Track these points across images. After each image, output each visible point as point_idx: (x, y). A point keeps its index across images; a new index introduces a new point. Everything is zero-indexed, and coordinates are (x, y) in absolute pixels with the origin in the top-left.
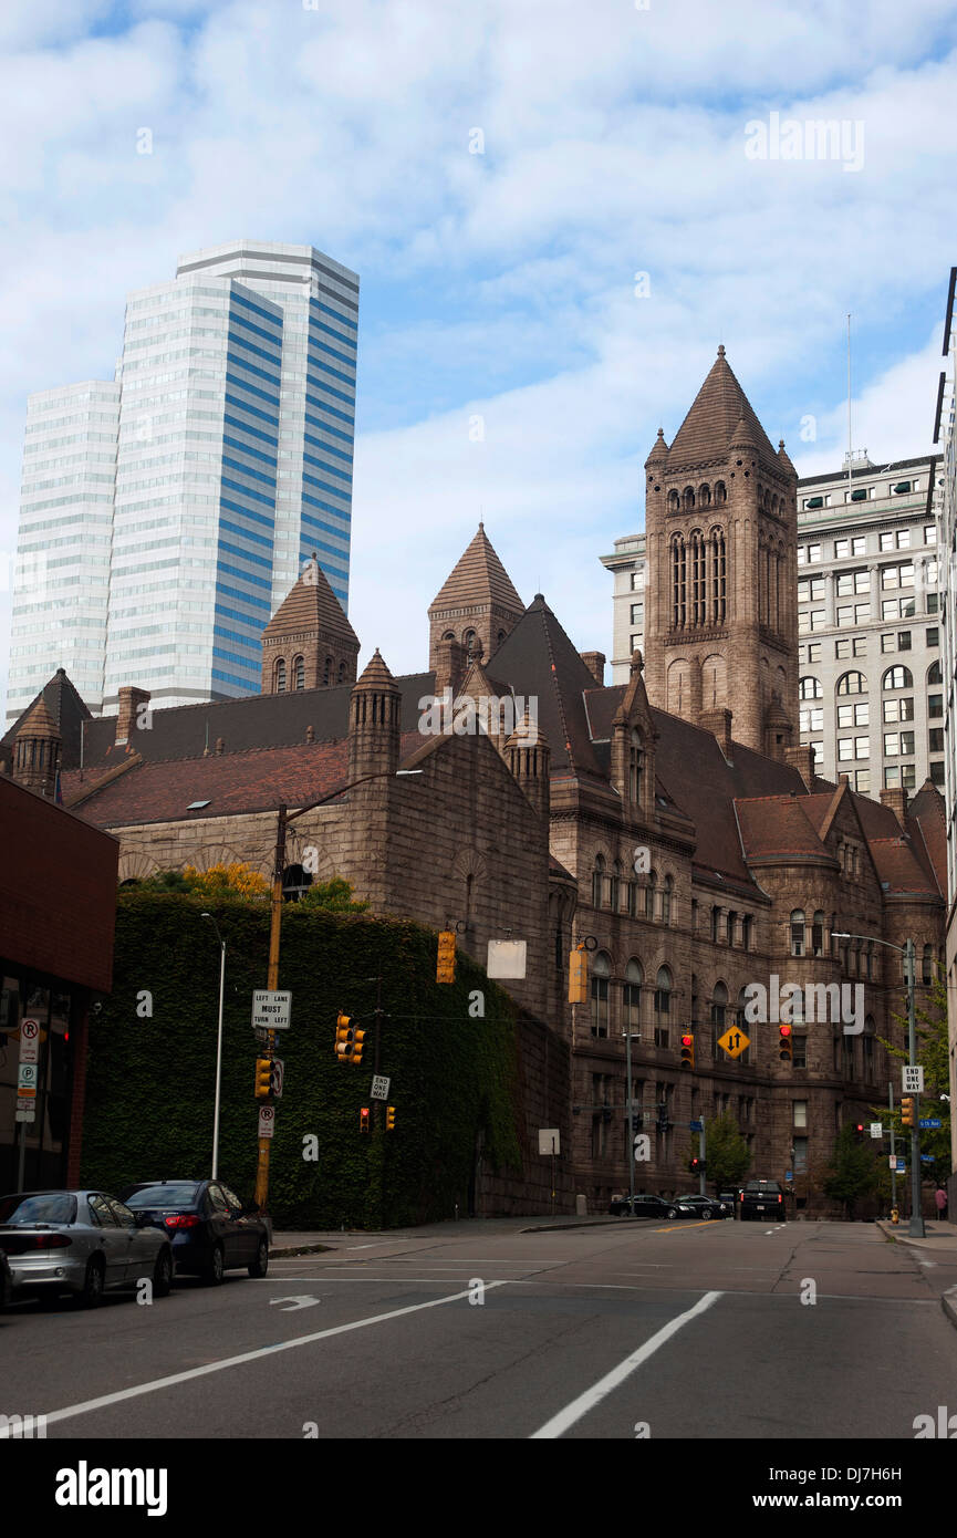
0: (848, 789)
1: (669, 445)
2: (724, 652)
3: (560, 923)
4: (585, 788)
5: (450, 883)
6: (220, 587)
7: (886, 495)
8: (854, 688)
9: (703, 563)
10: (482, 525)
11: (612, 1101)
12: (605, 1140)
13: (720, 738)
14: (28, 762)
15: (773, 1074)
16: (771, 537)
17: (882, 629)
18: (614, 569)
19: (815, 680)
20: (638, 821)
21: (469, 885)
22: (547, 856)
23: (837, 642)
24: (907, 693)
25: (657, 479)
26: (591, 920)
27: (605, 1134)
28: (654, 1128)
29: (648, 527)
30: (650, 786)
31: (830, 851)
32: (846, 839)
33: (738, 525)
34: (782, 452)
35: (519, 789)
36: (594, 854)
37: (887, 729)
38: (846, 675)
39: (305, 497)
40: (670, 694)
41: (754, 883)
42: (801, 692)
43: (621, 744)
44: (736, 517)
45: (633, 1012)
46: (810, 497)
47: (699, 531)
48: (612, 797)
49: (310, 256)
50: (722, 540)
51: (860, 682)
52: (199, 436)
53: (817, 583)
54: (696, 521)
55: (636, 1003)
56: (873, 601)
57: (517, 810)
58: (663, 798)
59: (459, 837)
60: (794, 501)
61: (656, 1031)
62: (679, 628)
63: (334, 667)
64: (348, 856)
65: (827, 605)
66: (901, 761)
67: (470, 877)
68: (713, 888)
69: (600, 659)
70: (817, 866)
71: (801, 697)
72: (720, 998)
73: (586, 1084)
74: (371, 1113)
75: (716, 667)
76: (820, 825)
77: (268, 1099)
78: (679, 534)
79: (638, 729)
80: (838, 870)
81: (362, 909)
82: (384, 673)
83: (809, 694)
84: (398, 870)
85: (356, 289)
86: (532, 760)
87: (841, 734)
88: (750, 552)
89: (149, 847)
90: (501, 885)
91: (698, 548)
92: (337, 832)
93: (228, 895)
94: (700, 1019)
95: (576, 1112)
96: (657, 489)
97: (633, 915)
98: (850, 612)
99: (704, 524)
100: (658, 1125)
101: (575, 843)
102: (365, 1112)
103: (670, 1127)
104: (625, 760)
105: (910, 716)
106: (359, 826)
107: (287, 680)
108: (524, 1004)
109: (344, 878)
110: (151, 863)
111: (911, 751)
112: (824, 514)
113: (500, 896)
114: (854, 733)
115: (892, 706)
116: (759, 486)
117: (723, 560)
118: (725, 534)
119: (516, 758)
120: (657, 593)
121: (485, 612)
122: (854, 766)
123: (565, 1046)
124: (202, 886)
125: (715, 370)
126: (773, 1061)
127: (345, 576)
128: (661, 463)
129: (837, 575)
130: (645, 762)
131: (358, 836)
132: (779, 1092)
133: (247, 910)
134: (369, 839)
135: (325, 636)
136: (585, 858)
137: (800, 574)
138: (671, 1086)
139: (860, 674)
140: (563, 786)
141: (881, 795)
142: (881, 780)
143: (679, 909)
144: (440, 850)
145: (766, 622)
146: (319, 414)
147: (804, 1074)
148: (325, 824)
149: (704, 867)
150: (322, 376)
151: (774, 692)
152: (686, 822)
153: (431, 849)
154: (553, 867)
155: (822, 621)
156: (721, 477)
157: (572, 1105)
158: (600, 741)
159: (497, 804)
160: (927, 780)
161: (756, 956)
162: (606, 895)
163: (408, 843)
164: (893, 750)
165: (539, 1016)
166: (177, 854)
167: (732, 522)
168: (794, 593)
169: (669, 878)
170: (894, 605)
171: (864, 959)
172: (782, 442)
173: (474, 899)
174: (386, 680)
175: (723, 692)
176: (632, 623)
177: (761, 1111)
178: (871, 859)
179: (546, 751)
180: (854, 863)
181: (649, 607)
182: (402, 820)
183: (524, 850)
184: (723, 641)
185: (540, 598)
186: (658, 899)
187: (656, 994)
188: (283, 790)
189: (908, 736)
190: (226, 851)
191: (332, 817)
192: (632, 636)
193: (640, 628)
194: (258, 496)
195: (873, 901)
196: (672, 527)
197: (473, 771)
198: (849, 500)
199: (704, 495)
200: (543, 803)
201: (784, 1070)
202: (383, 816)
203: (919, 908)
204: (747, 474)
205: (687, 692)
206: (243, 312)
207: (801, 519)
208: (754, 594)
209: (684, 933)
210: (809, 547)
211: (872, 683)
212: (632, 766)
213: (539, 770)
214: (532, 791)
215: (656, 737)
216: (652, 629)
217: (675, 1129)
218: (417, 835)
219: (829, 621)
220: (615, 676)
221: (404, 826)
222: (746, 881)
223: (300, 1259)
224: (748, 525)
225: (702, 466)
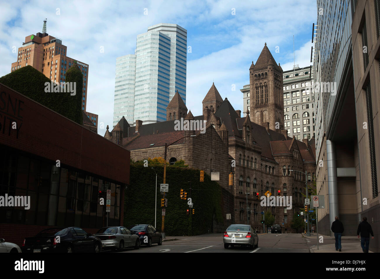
0: (295, 139)
1: (255, 65)
2: (268, 110)
3: (231, 169)
4: (237, 140)
5: (206, 161)
6: (158, 98)
7: (303, 75)
8: (296, 117)
9: (263, 90)
10: (213, 83)
11: (244, 208)
12: (243, 216)
13: (267, 128)
14: (115, 136)
16: (277, 84)
17: (302, 104)
18: (243, 92)
19: (288, 115)
20: (249, 147)
21: (211, 161)
22: (228, 154)
23: (292, 107)
24: (308, 118)
25: (252, 72)
26: (239, 169)
27: (242, 215)
28: (253, 213)
29: (250, 83)
30: (251, 139)
31: (291, 153)
32: (295, 150)
33: (270, 82)
34: (279, 66)
35: (222, 140)
36: (239, 154)
37: (304, 126)
38: (295, 114)
39: (176, 78)
40: (256, 119)
41: (275, 160)
42: (285, 118)
43: (244, 130)
44: (270, 80)
45: (248, 188)
46: (286, 75)
47: (261, 83)
48: (243, 142)
49: (176, 26)
50: (267, 85)
51: (298, 116)
52: (153, 65)
53: (288, 94)
54: (261, 81)
55: (249, 186)
56: (300, 98)
57: (221, 145)
58: (254, 142)
59: (209, 151)
60: (282, 76)
61: (254, 193)
62: (258, 105)
63: (182, 115)
64: (184, 155)
65: (290, 99)
66: (307, 133)
67: (211, 159)
68: (266, 161)
69: (240, 112)
70: (288, 156)
71: (285, 119)
72: (267, 185)
73: (238, 204)
74: (189, 211)
75: (266, 113)
76: (289, 147)
77: (164, 207)
78: (257, 84)
79: (248, 127)
80: (293, 157)
81: (187, 166)
82: (191, 115)
83: (287, 118)
84: (195, 158)
85: (186, 33)
86: (224, 134)
87: (294, 127)
88: (273, 88)
89: (142, 154)
90: (218, 161)
91: (261, 87)
92: (182, 150)
93: (158, 164)
94: (263, 190)
95: (236, 210)
96: (252, 74)
97: (248, 167)
98: (295, 100)
99: (263, 82)
100: (254, 213)
101: (235, 152)
102: (188, 210)
103: (257, 213)
104: (246, 133)
105: (309, 123)
106: (186, 149)
107: (172, 118)
108: (223, 187)
109: (183, 160)
110: (142, 157)
111: (309, 131)
112: (289, 79)
113: (218, 163)
114: (297, 127)
115: (305, 121)
116: (275, 73)
117: (267, 90)
118: (267, 84)
119: (221, 133)
120: (252, 97)
121: (215, 102)
122: (297, 134)
123: (233, 196)
124: (152, 162)
125: (264, 48)
127: (185, 95)
128: (253, 69)
129: (292, 92)
130: (250, 134)
131: (186, 151)
133: (161, 167)
134: (189, 151)
135: (180, 108)
136: (237, 155)
137: (284, 92)
138: (257, 205)
139: (298, 114)
140: (232, 140)
141: (303, 140)
142: (303, 137)
143: (258, 166)
144: (204, 154)
145: (277, 103)
146: (179, 60)
148: (179, 148)
149: (263, 157)
150: (179, 52)
151: (279, 118)
152: (260, 147)
153: (202, 153)
154: (229, 157)
155: (289, 103)
156: (266, 72)
157: (235, 209)
158: (240, 130)
159: (217, 143)
160: (313, 137)
161: (275, 176)
162: (242, 163)
163: (197, 152)
164: (305, 130)
165: (227, 189)
166: (148, 155)
167: (269, 81)
168: (283, 97)
169: (256, 159)
170: (305, 98)
171: (299, 176)
172: (279, 63)
173: (212, 164)
174: (192, 117)
175: (267, 118)
176: (248, 104)
178: (300, 154)
179: (227, 132)
180: (297, 155)
181: (251, 100)
182: (196, 147)
183: (223, 153)
184: (267, 107)
185: (226, 99)
186: (253, 164)
187: (253, 184)
188: (170, 141)
189: (309, 127)
190: (158, 154)
191: (181, 147)
192: (248, 107)
193: (249, 105)
194: (166, 78)
195: (301, 163)
196: (256, 83)
197: (211, 136)
198: (294, 76)
199: (262, 75)
200: (227, 143)
202: (192, 146)
203: (311, 165)
204: (272, 71)
205: (260, 118)
206: (162, 39)
207: (284, 80)
208: (274, 97)
209: (259, 171)
210: (286, 86)
211: (300, 116)
212: (247, 135)
213: (226, 136)
214: (224, 140)
215: (252, 128)
216: (252, 105)
217: (258, 214)
218: (199, 150)
219: (291, 103)
220: (243, 115)
221: (196, 148)
222: (273, 160)
223: (171, 242)
224: (272, 82)
225: (262, 69)
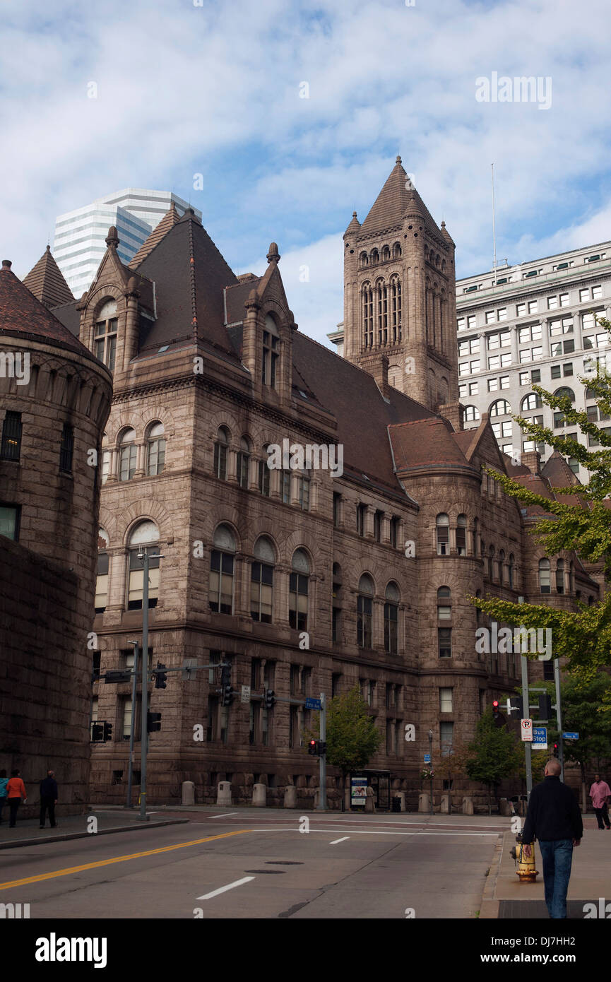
1: (361, 222)
2: (401, 364)
9: (385, 302)
16: (437, 284)
17: (519, 369)
19: (474, 407)
23: (488, 381)
25: (352, 245)
29: (345, 278)
33: (410, 271)
34: (444, 229)
37: (525, 437)
38: (495, 402)
44: (408, 265)
47: (381, 278)
50: (399, 284)
51: (505, 407)
54: (380, 272)
56: (514, 351)
60: (453, 262)
62: (368, 350)
65: (481, 356)
75: (395, 374)
78: (367, 282)
83: (471, 418)
88: (419, 291)
91: (382, 291)
96: (352, 252)
98: (496, 360)
99: (386, 274)
114: (502, 442)
115: (527, 422)
116: (426, 246)
117: (400, 298)
118: (401, 279)
125: (393, 174)
128: (355, 234)
129: (488, 335)
139: (505, 401)
145: (432, 344)
151: (439, 394)
156: (398, 239)
167: (405, 269)
168: (455, 322)
172: (443, 223)
181: (346, 336)
184: (400, 355)
196: (363, 278)
198: (495, 285)
199: (385, 253)
204: (416, 236)
211: (513, 407)
224: (417, 271)
225: (383, 233)
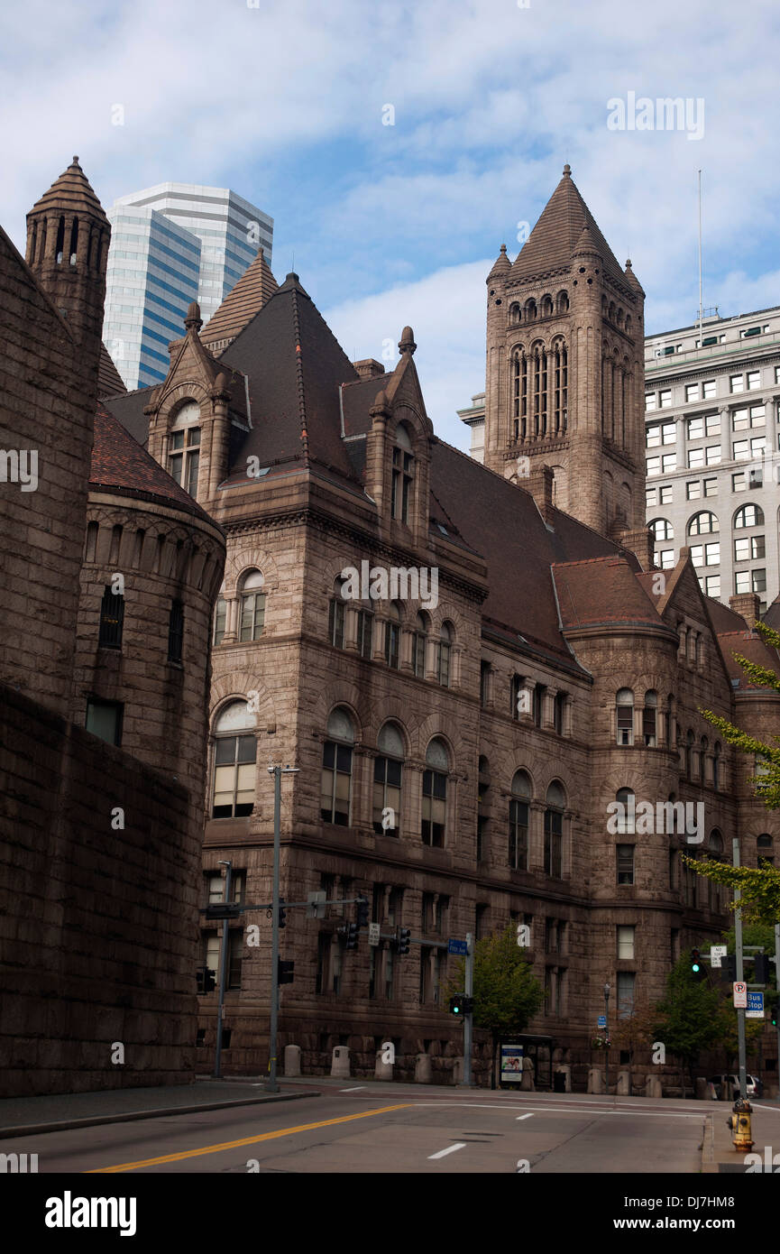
0: (690, 565)
13: (540, 501)
15: (594, 893)
31: (668, 625)
41: (571, 656)
68: (514, 652)
70: (650, 636)
72: (521, 791)
126: (593, 875)
132: (600, 915)
141: (732, 600)
147: (631, 891)
161: (572, 743)
171: (709, 764)
177: (576, 938)
178: (718, 651)
180: (697, 650)
195: (720, 697)
201: (607, 887)
222: (561, 652)
